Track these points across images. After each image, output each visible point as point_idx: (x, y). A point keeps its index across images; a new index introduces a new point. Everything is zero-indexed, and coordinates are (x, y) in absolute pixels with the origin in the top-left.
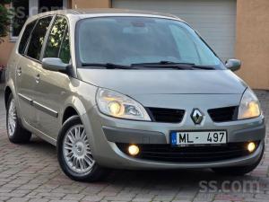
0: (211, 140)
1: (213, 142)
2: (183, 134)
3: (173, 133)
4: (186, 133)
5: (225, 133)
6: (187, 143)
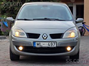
0: (49, 45)
1: (50, 46)
2: (38, 43)
3: (34, 42)
4: (40, 42)
5: (56, 43)
6: (39, 46)
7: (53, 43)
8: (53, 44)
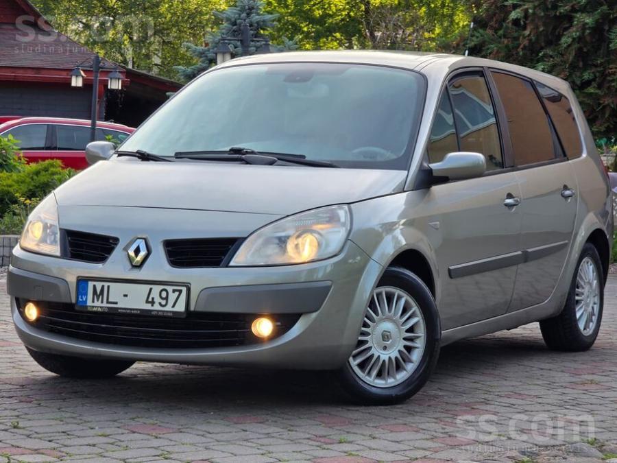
0: (153, 303)
1: (157, 307)
2: (99, 285)
3: (82, 281)
4: (106, 284)
5: (184, 289)
6: (105, 304)
7: (170, 289)
8: (173, 297)
